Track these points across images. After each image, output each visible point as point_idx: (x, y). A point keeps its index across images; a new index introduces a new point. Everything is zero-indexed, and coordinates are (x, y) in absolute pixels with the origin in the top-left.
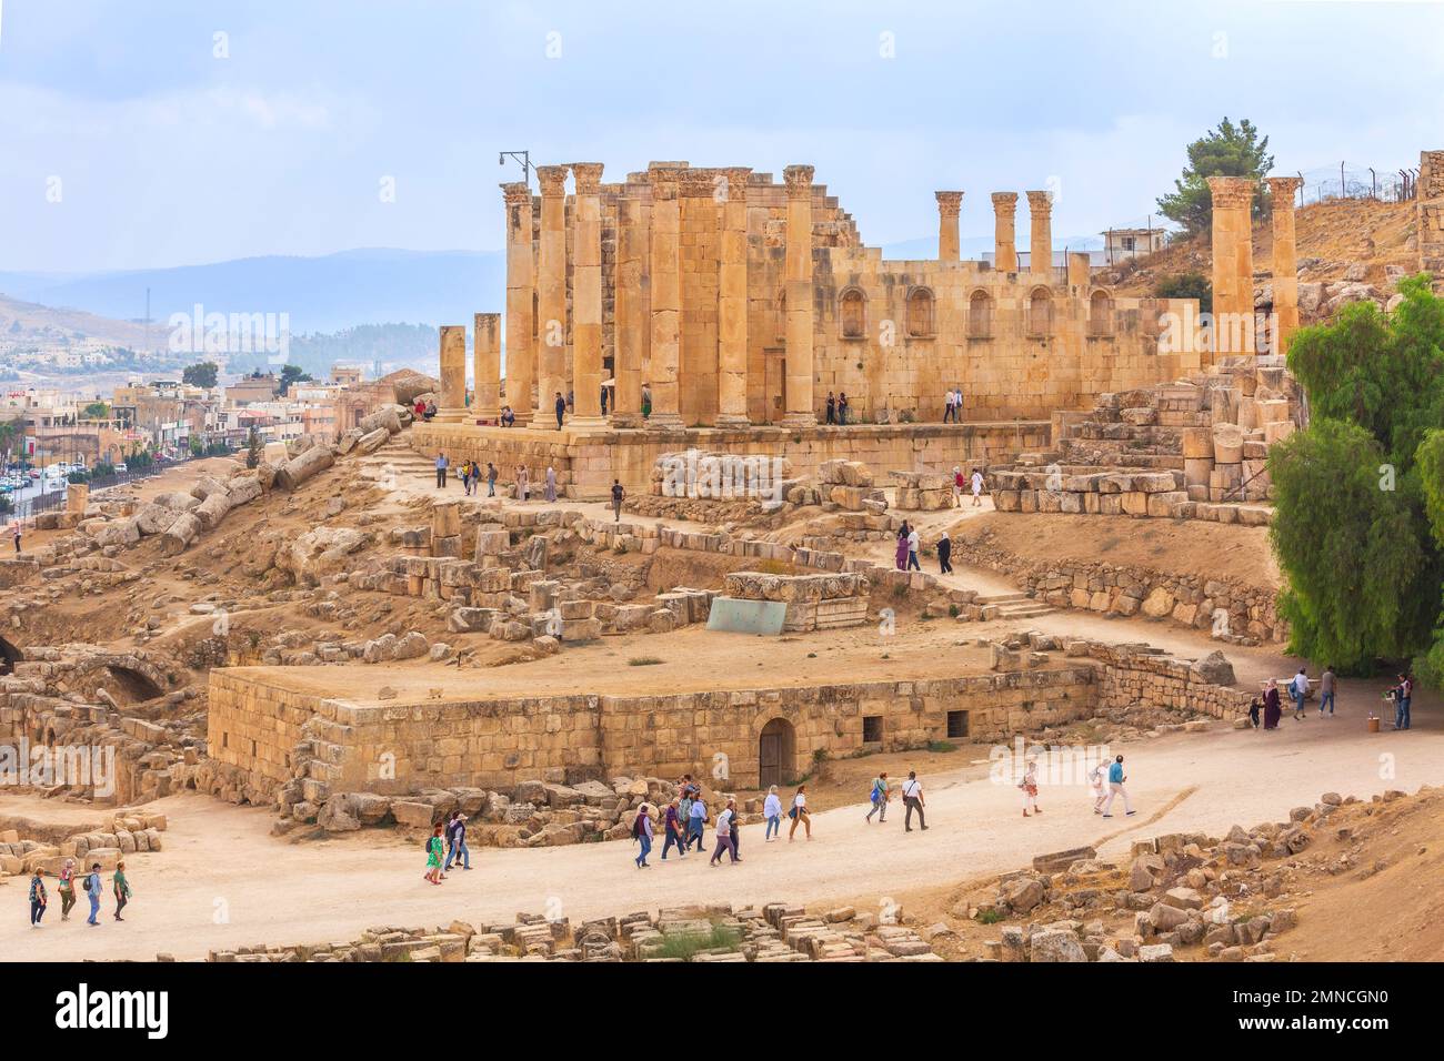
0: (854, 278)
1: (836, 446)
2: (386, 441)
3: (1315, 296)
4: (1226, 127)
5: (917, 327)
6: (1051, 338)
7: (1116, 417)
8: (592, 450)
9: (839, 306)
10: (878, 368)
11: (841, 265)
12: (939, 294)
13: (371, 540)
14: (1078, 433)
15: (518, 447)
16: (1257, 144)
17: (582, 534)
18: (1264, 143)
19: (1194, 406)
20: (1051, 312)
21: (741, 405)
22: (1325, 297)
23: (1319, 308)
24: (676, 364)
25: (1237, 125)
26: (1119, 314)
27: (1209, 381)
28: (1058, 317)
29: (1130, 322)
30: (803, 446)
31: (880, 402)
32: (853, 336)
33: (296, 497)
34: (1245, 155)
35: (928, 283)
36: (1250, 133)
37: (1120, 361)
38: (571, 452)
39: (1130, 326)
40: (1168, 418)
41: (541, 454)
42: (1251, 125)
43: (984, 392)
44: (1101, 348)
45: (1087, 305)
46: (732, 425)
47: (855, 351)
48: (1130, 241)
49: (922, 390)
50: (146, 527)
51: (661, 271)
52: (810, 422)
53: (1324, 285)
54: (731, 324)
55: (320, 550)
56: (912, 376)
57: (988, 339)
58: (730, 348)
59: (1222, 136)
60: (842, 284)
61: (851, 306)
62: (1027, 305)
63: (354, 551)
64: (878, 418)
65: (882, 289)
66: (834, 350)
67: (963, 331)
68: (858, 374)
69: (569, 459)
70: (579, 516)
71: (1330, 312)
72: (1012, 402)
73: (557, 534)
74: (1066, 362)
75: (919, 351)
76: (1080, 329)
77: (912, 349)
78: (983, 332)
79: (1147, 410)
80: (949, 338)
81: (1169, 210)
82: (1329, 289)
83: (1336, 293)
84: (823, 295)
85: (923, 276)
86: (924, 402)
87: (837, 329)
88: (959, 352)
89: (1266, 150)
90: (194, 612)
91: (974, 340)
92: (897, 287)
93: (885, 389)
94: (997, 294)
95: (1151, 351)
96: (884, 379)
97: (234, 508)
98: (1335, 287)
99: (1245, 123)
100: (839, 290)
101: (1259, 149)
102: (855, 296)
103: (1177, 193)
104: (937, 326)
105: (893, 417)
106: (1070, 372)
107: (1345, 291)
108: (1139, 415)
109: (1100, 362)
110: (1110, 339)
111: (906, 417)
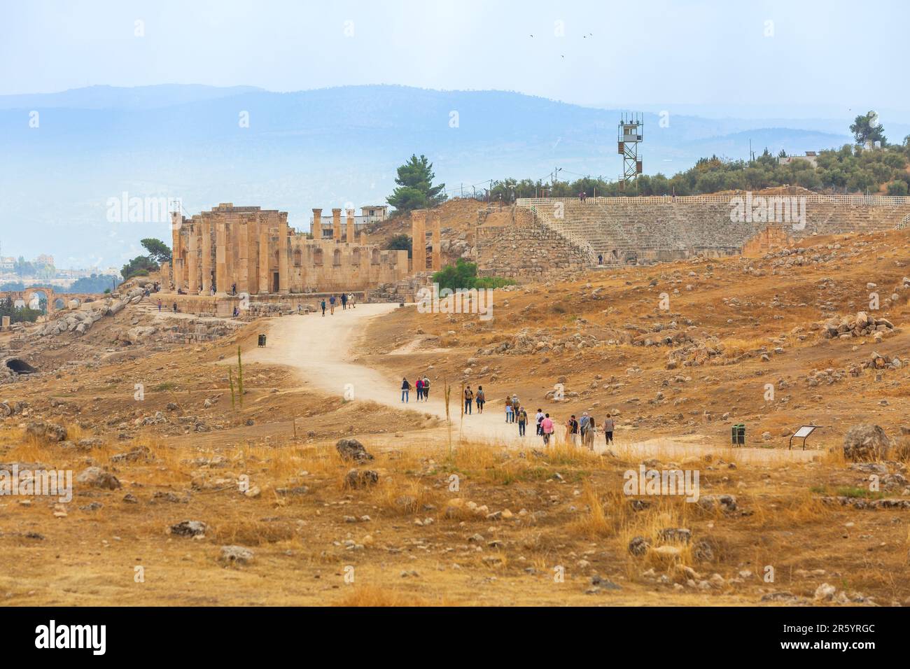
0: (298, 246)
1: (295, 300)
2: (141, 300)
3: (447, 245)
4: (414, 159)
5: (317, 261)
6: (360, 265)
7: (385, 291)
8: (223, 302)
9: (293, 255)
10: (305, 275)
11: (294, 243)
12: (324, 250)
13: (158, 330)
14: (373, 296)
15: (196, 301)
16: (427, 166)
17: (228, 327)
18: (431, 166)
19: (408, 288)
20: (360, 256)
21: (266, 288)
22: (451, 245)
23: (449, 249)
24: (247, 275)
25: (419, 158)
26: (382, 256)
27: (412, 280)
28: (362, 258)
29: (385, 258)
30: (285, 300)
31: (306, 286)
32: (297, 265)
33: (116, 318)
34: (422, 172)
35: (321, 247)
36: (425, 161)
37: (382, 272)
38: (216, 303)
39: (385, 260)
40: (400, 291)
41: (205, 304)
42: (425, 158)
43: (338, 283)
44: (376, 267)
45: (371, 253)
46: (264, 294)
47: (298, 270)
48: (373, 212)
49: (319, 281)
50: (62, 329)
51: (242, 246)
52: (287, 293)
53: (451, 241)
54: (263, 263)
55: (140, 333)
56: (316, 277)
57: (340, 265)
58: (263, 270)
59: (412, 163)
60: (294, 248)
61: (297, 255)
62: (352, 254)
63: (153, 333)
64: (306, 291)
65: (306, 249)
66: (292, 270)
67: (332, 263)
68: (299, 277)
69: (216, 305)
70: (225, 322)
71: (452, 251)
72: (347, 285)
73: (220, 327)
74: (364, 272)
75: (318, 269)
76: (369, 261)
77: (316, 269)
78: (338, 263)
79: (394, 289)
80: (327, 264)
81: (391, 202)
82: (452, 242)
83: (455, 244)
84: (290, 251)
85: (319, 245)
86: (319, 286)
87: (293, 263)
88: (330, 269)
89: (432, 169)
90: (108, 352)
91: (335, 266)
92: (311, 249)
93: (307, 282)
94: (342, 251)
95: (391, 268)
96: (307, 278)
97: (94, 322)
98: (455, 241)
99: (422, 157)
100: (293, 250)
101: (429, 168)
102: (298, 252)
103: (394, 195)
104: (323, 261)
105: (310, 291)
106: (366, 275)
107: (458, 244)
108: (392, 290)
109: (375, 272)
110: (379, 264)
111: (314, 291)
